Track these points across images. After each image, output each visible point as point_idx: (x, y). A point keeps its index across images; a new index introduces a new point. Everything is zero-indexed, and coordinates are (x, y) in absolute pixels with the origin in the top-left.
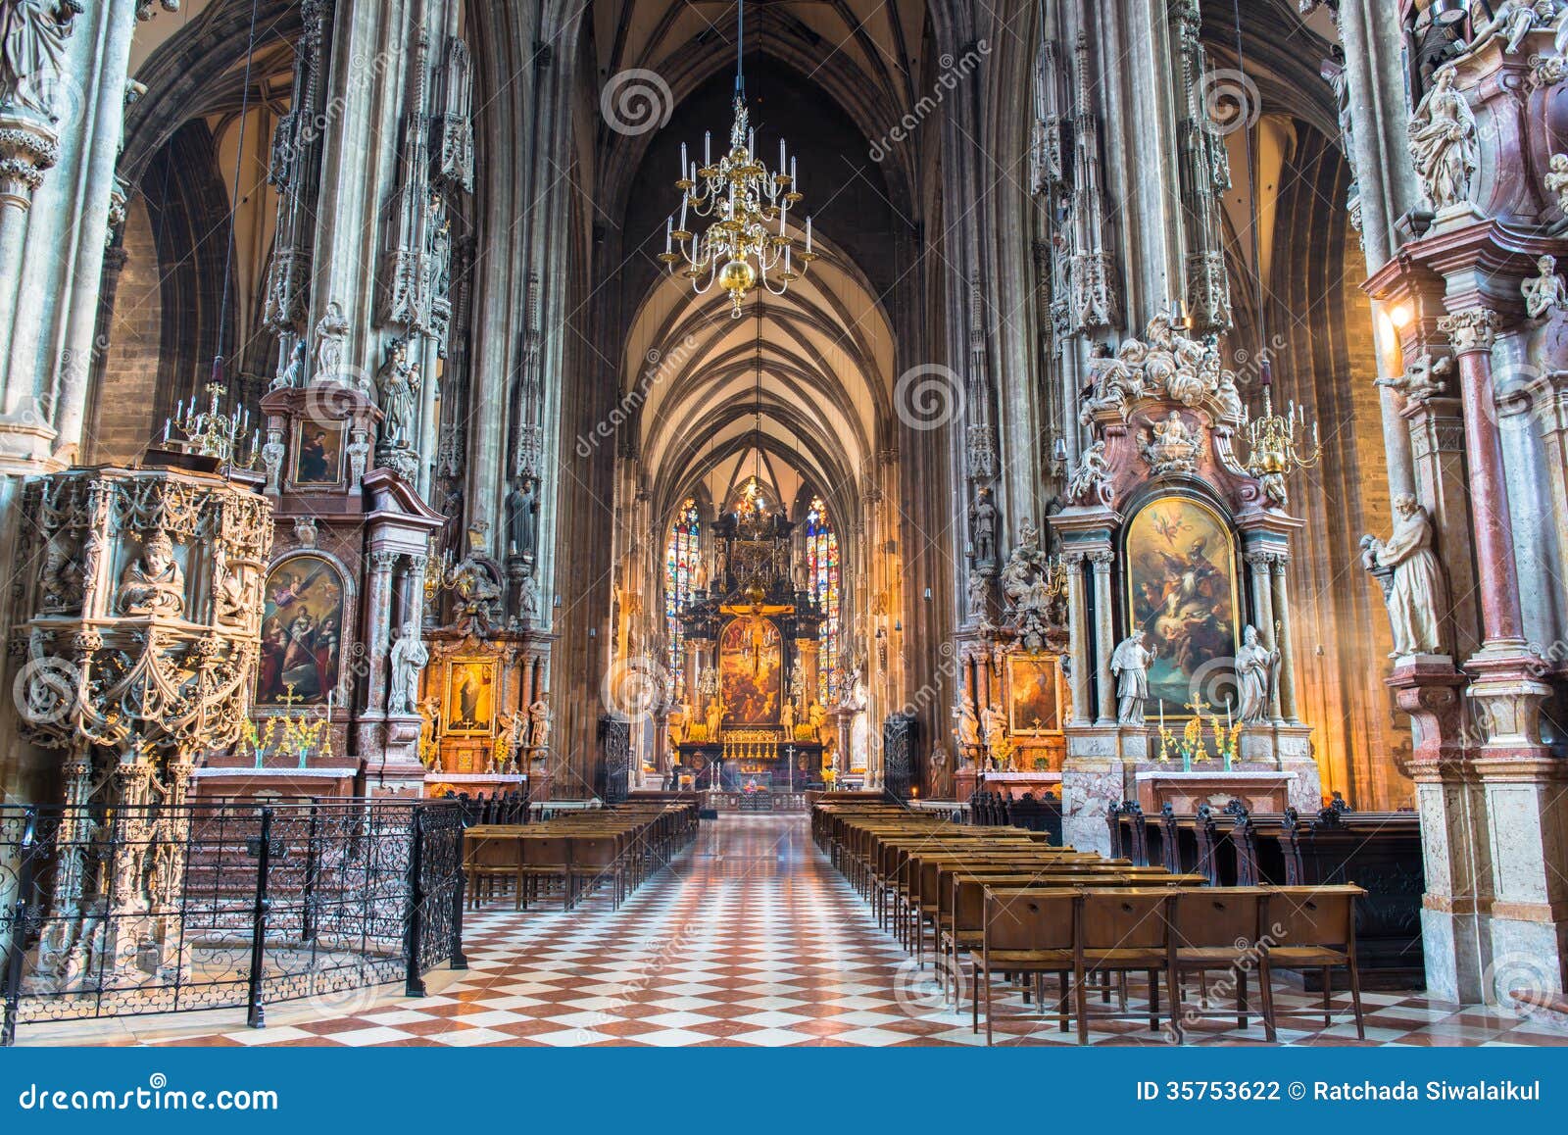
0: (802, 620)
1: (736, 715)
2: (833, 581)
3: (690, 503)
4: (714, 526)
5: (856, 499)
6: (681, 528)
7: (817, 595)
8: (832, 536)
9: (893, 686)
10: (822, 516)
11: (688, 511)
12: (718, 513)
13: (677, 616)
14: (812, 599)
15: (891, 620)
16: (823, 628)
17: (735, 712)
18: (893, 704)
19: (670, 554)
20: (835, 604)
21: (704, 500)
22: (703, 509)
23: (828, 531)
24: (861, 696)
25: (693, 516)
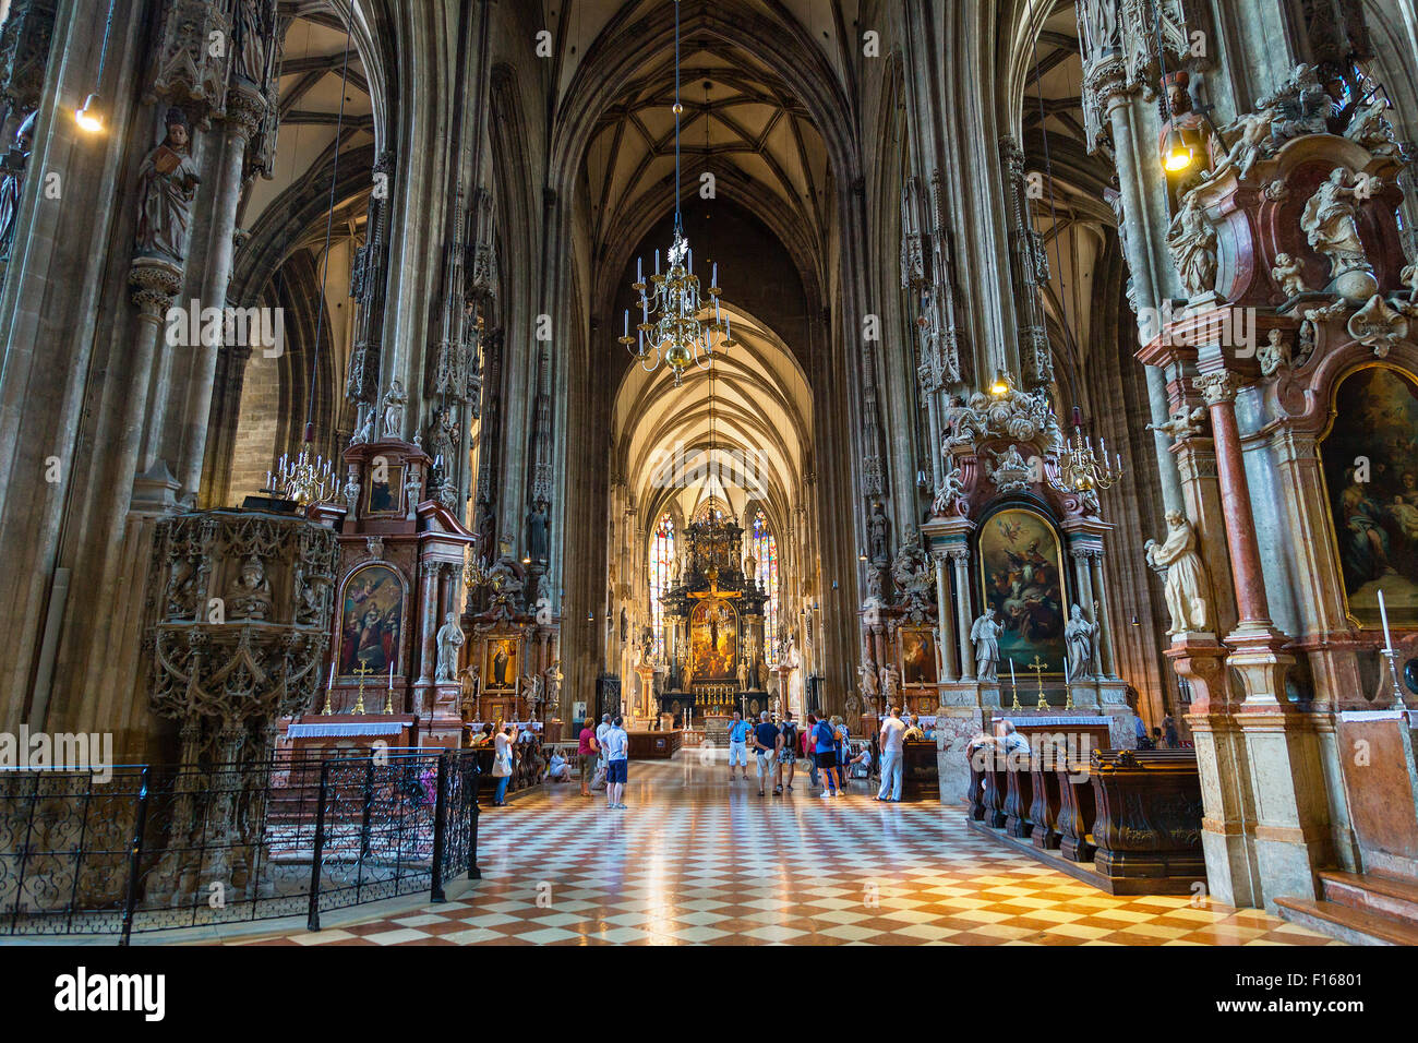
0: (750, 601)
1: (703, 671)
2: (774, 571)
3: (667, 516)
4: (685, 532)
5: (788, 511)
6: (661, 535)
7: (762, 582)
8: (772, 538)
9: (817, 650)
10: (764, 523)
11: (666, 521)
12: (687, 523)
13: (659, 599)
14: (758, 585)
15: (815, 600)
16: (766, 605)
17: (701, 669)
18: (818, 664)
19: (653, 554)
20: (775, 587)
21: (678, 513)
22: (677, 520)
23: (769, 534)
24: (795, 657)
25: (670, 526)
